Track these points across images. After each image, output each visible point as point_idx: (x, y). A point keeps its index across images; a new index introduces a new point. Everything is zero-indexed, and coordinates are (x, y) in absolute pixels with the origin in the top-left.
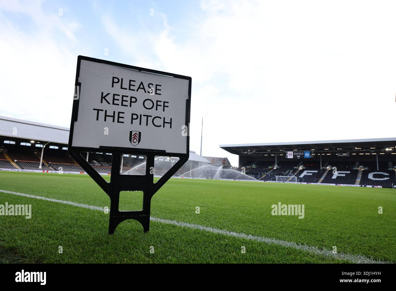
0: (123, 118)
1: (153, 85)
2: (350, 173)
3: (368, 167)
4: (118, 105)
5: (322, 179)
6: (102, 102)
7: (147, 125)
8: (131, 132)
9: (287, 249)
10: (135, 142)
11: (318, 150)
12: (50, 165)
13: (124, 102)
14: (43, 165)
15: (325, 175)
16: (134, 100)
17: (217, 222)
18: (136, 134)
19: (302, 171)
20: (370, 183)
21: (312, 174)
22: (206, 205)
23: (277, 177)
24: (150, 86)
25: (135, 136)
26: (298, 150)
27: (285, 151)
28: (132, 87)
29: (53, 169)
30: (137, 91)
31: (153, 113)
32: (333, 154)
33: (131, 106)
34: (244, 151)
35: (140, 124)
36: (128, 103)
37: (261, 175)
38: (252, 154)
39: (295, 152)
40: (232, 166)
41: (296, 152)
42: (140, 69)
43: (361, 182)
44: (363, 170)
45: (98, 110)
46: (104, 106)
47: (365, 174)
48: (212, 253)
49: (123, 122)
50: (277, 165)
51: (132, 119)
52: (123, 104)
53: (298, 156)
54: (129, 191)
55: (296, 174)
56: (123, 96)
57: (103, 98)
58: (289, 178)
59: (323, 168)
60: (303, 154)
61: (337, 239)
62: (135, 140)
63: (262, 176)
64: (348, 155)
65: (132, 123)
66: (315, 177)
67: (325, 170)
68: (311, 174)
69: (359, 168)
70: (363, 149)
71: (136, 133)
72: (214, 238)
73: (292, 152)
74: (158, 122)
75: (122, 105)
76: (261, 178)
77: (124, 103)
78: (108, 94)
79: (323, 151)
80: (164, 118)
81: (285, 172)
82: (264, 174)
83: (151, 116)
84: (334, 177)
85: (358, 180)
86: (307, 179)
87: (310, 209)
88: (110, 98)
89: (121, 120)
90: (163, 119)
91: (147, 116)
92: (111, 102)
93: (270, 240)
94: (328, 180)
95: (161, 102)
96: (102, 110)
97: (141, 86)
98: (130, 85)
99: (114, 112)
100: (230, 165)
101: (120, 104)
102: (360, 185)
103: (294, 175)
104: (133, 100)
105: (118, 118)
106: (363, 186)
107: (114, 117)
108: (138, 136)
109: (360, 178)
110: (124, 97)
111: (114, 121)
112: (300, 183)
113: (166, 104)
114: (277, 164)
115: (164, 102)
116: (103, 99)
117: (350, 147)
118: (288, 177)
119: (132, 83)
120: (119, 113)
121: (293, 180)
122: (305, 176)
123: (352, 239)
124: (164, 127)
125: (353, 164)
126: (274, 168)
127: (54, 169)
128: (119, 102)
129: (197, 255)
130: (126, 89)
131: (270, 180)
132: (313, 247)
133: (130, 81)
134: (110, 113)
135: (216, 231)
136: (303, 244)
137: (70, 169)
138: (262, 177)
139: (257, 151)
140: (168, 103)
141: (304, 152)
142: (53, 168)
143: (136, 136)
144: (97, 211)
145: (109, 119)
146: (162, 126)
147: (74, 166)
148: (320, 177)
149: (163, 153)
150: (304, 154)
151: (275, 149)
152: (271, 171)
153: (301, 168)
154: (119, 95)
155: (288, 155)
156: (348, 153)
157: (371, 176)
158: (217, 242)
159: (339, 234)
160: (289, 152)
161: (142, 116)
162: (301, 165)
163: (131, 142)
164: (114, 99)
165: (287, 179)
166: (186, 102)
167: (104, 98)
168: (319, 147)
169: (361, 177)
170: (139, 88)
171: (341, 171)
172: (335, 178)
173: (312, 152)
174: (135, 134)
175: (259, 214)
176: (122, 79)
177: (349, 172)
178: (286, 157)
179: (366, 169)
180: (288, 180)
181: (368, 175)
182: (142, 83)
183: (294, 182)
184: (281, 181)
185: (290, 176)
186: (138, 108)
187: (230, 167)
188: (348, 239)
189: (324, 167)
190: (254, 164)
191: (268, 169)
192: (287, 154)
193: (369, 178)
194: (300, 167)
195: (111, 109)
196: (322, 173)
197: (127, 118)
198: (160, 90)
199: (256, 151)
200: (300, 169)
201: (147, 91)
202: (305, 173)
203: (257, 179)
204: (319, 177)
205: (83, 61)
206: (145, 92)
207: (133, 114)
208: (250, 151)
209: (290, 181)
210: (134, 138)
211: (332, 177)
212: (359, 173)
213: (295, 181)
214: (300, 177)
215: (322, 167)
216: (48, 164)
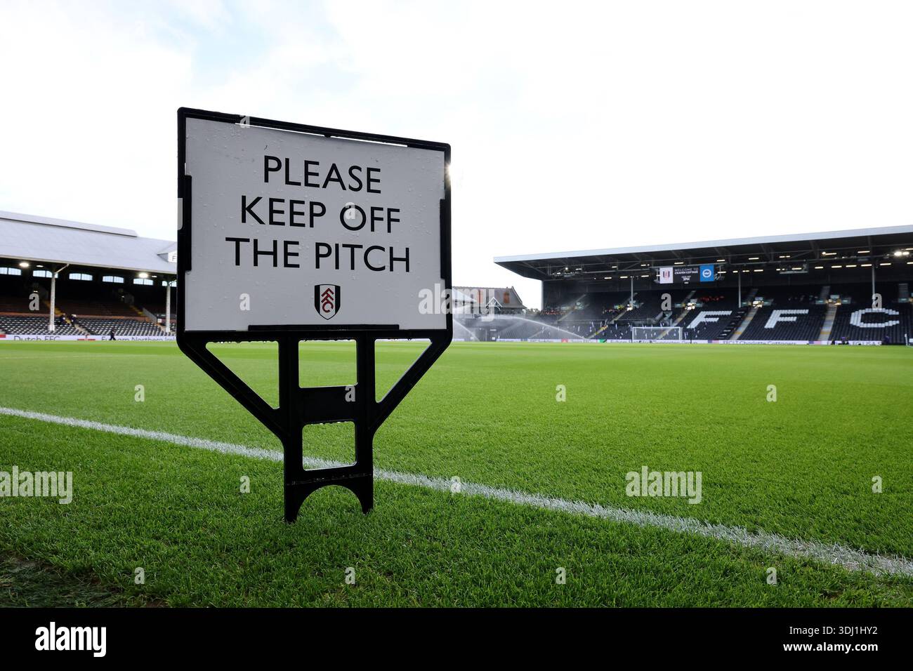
0: (297, 254)
1: (360, 169)
2: (809, 312)
3: (850, 298)
4: (283, 224)
5: (741, 330)
6: (244, 220)
7: (353, 268)
8: (317, 288)
9: (682, 537)
10: (329, 311)
11: (733, 261)
12: (75, 321)
13: (295, 217)
14: (59, 322)
15: (749, 319)
16: (317, 211)
17: (518, 474)
18: (329, 292)
19: (693, 314)
20: (855, 335)
21: (718, 319)
22: (482, 425)
23: (634, 330)
24: (355, 172)
25: (326, 295)
26: (686, 263)
27: (653, 267)
28: (312, 179)
29: (83, 330)
30: (325, 186)
31: (365, 237)
32: (770, 269)
33: (312, 225)
34: (554, 271)
35: (337, 267)
36: (305, 219)
37: (598, 328)
38: (573, 277)
39: (677, 268)
40: (525, 308)
41: (680, 268)
42: (328, 133)
43: (834, 333)
44: (838, 306)
45: (238, 241)
46: (250, 229)
47: (844, 313)
48: (524, 559)
49: (297, 266)
50: (635, 302)
51: (318, 256)
52: (295, 222)
53: (685, 279)
54: (324, 424)
55: (679, 320)
56: (292, 202)
57: (246, 209)
58: (664, 330)
59: (744, 303)
60: (697, 272)
61: (787, 504)
62: (328, 307)
63: (600, 329)
64: (805, 270)
65: (318, 266)
66: (725, 326)
67: (747, 309)
68: (716, 320)
69: (830, 301)
70: (840, 255)
71: (329, 290)
72: (521, 519)
73: (670, 269)
74: (377, 258)
75: (292, 224)
76: (595, 334)
77: (297, 219)
78: (258, 199)
79: (745, 264)
80: (391, 249)
81: (654, 316)
82: (604, 322)
83: (361, 247)
84: (771, 324)
85: (827, 329)
86: (707, 332)
87: (722, 424)
88: (262, 210)
89: (291, 260)
90: (388, 250)
91: (353, 247)
92: (266, 219)
93: (642, 515)
94: (757, 332)
95: (382, 209)
96: (247, 240)
97: (334, 175)
98: (307, 174)
99: (275, 242)
100: (521, 304)
101: (288, 222)
102: (831, 342)
103: (676, 324)
104: (317, 209)
105: (284, 255)
106: (838, 342)
107: (274, 253)
108: (333, 296)
109: (832, 323)
110: (295, 205)
111: (275, 265)
112: (689, 341)
113: (393, 215)
114: (634, 300)
115: (390, 210)
116: (247, 213)
117: (811, 251)
118: (662, 328)
119: (312, 168)
120: (286, 243)
121: (672, 336)
122: (702, 324)
123: (819, 503)
124: (392, 269)
125: (817, 291)
126: (628, 309)
127: (87, 333)
128: (285, 218)
129: (493, 566)
130: (299, 184)
131: (619, 339)
132: (736, 528)
133: (307, 163)
134: (265, 246)
135: (520, 499)
136: (714, 523)
137: (128, 330)
138: (599, 332)
139: (586, 269)
140: (398, 211)
141: (699, 267)
142: (84, 327)
143: (328, 296)
144: (239, 457)
145: (265, 260)
146: (388, 268)
147: (137, 321)
148: (737, 326)
149: (392, 332)
150: (699, 271)
151: (628, 261)
152: (621, 315)
153: (691, 306)
154: (282, 201)
155: (661, 275)
156: (805, 266)
157: (856, 318)
158: (527, 528)
159: (790, 491)
160: (663, 270)
161: (340, 248)
162: (693, 298)
163: (319, 312)
164: (272, 212)
165: (659, 332)
166: (439, 206)
167: (249, 209)
168: (737, 254)
169: (835, 321)
170: (329, 179)
171: (788, 309)
172: (773, 327)
173: (717, 265)
174: (326, 292)
175: (608, 445)
176: (287, 160)
177: (806, 311)
178: (656, 281)
179: (845, 301)
180: (661, 336)
181: (850, 316)
182: (334, 167)
183: (676, 341)
184: (644, 338)
185: (666, 325)
186: (328, 230)
187: (521, 309)
188: (811, 502)
189: (747, 302)
190: (580, 301)
191: (614, 311)
192: (659, 274)
193: (851, 323)
194: (689, 304)
195: (267, 236)
196: (742, 315)
197: (306, 255)
198: (378, 181)
199: (583, 269)
200: (689, 308)
201: (347, 187)
202: (701, 318)
203: (586, 337)
204: (734, 326)
205: (189, 121)
206: (344, 188)
207: (318, 245)
208: (570, 270)
209: (666, 338)
210: (326, 301)
211: (765, 324)
212: (830, 312)
213: (677, 338)
214: (688, 327)
215: (742, 301)
216: (71, 318)
